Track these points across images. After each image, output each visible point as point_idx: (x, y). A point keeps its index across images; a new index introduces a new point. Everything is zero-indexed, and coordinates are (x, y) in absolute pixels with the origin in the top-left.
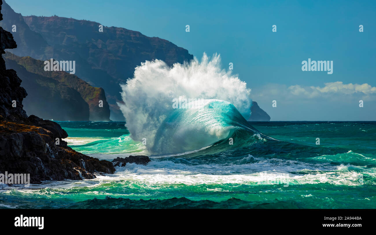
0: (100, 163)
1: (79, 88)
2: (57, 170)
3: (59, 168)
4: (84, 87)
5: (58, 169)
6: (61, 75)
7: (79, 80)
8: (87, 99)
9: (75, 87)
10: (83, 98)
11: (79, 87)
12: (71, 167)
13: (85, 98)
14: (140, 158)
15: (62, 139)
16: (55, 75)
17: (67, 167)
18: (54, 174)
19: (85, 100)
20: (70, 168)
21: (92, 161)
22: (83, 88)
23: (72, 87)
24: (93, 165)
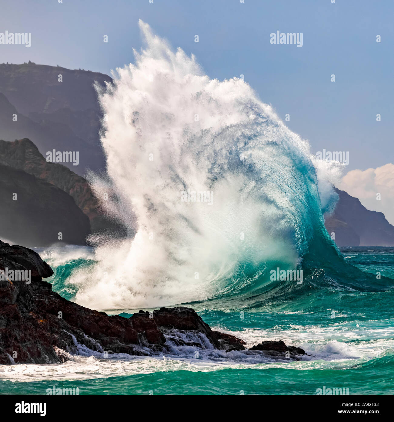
0: (109, 321)
1: (72, 189)
2: (34, 332)
3: (38, 330)
4: (81, 188)
5: (36, 331)
6: (40, 167)
7: (73, 176)
8: (87, 208)
9: (65, 187)
10: (79, 207)
11: (72, 187)
12: (58, 327)
13: (83, 206)
14: (179, 311)
15: (43, 278)
16: (30, 167)
17: (51, 328)
18: (29, 340)
19: (84, 211)
20: (56, 329)
21: (95, 318)
22: (79, 190)
23: (59, 187)
24: (97, 323)
